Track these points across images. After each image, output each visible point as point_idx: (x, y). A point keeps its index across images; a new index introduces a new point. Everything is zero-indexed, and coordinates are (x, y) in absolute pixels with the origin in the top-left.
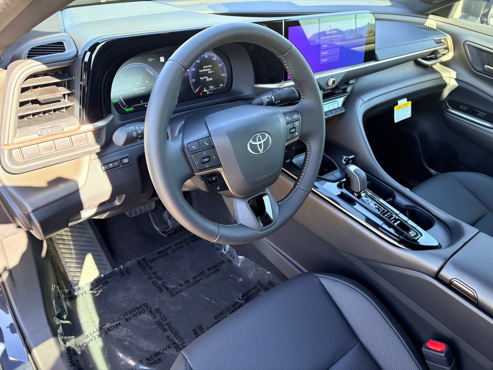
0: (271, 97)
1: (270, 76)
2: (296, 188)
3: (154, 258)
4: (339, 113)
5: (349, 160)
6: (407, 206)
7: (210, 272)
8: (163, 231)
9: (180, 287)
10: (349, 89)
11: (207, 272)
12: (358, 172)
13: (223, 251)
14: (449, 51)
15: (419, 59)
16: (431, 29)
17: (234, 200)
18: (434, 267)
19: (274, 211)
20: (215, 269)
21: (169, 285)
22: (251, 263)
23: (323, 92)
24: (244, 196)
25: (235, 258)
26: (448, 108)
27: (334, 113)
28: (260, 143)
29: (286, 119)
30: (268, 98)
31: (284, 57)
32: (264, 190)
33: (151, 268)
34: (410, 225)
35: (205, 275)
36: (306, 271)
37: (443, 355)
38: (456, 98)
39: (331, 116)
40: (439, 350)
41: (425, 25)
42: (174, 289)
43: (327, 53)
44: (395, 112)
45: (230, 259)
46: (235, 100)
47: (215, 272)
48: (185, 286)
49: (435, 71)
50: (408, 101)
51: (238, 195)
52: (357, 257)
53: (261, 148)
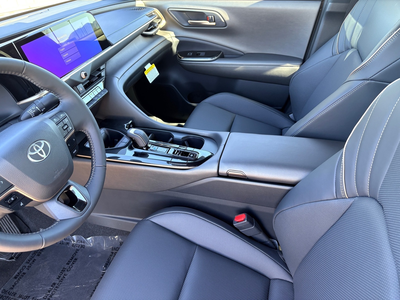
0: (36, 108)
1: (28, 91)
2: (93, 168)
3: (13, 284)
4: (104, 95)
5: (129, 125)
6: (183, 138)
7: (70, 265)
8: (10, 257)
9: (49, 292)
10: (103, 74)
11: (67, 267)
12: (138, 132)
13: (73, 242)
14: (161, 19)
15: (143, 32)
16: (141, 7)
17: (44, 205)
18: (214, 170)
19: (84, 195)
20: (73, 260)
21: (39, 297)
22: (100, 238)
23: (82, 84)
24: (50, 197)
25: (86, 242)
26: (181, 58)
27: (100, 96)
28: (39, 150)
29: (54, 121)
30: (33, 110)
31: (24, 74)
32: (67, 183)
33: (15, 294)
34: (189, 150)
35: (67, 271)
36: (141, 219)
37: (246, 221)
38: (183, 49)
39: (99, 99)
40: (243, 219)
41: (136, 6)
42: (45, 297)
43: (67, 54)
44: (147, 76)
45: (82, 245)
46: (7, 123)
47: (74, 263)
48: (54, 289)
49: (159, 37)
50: (151, 64)
51: (45, 200)
52: (168, 190)
53: (43, 154)
